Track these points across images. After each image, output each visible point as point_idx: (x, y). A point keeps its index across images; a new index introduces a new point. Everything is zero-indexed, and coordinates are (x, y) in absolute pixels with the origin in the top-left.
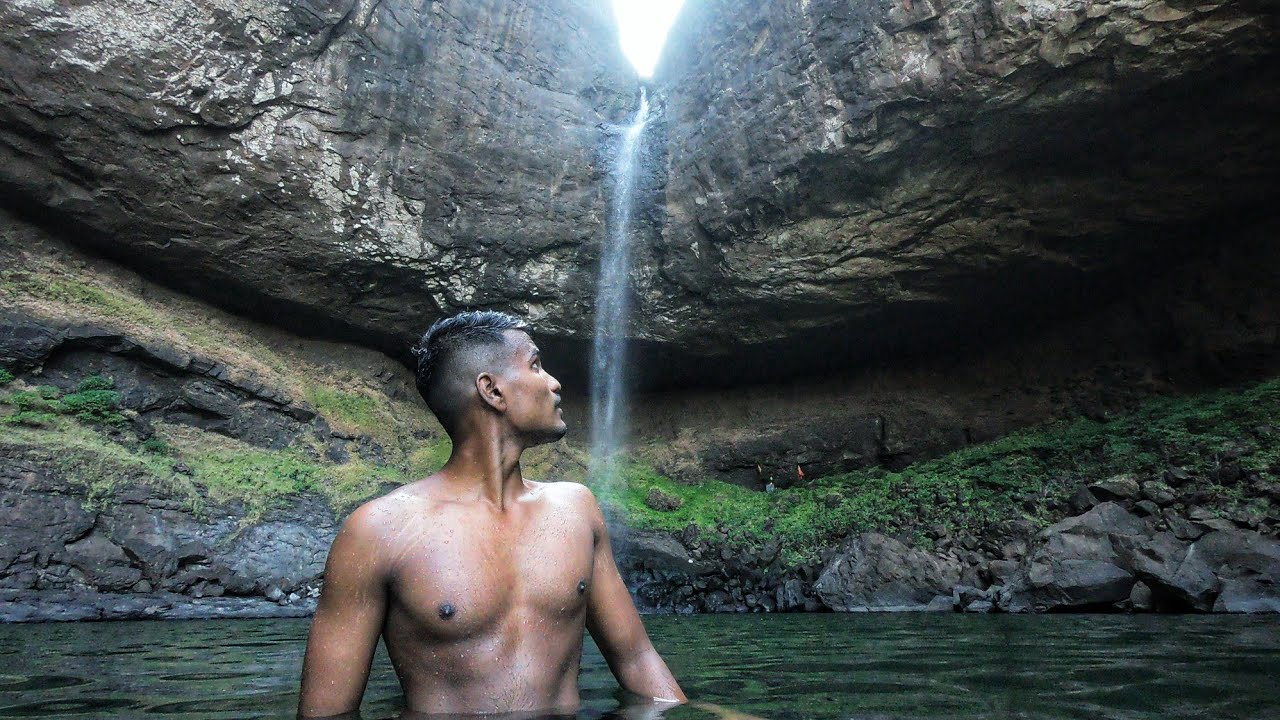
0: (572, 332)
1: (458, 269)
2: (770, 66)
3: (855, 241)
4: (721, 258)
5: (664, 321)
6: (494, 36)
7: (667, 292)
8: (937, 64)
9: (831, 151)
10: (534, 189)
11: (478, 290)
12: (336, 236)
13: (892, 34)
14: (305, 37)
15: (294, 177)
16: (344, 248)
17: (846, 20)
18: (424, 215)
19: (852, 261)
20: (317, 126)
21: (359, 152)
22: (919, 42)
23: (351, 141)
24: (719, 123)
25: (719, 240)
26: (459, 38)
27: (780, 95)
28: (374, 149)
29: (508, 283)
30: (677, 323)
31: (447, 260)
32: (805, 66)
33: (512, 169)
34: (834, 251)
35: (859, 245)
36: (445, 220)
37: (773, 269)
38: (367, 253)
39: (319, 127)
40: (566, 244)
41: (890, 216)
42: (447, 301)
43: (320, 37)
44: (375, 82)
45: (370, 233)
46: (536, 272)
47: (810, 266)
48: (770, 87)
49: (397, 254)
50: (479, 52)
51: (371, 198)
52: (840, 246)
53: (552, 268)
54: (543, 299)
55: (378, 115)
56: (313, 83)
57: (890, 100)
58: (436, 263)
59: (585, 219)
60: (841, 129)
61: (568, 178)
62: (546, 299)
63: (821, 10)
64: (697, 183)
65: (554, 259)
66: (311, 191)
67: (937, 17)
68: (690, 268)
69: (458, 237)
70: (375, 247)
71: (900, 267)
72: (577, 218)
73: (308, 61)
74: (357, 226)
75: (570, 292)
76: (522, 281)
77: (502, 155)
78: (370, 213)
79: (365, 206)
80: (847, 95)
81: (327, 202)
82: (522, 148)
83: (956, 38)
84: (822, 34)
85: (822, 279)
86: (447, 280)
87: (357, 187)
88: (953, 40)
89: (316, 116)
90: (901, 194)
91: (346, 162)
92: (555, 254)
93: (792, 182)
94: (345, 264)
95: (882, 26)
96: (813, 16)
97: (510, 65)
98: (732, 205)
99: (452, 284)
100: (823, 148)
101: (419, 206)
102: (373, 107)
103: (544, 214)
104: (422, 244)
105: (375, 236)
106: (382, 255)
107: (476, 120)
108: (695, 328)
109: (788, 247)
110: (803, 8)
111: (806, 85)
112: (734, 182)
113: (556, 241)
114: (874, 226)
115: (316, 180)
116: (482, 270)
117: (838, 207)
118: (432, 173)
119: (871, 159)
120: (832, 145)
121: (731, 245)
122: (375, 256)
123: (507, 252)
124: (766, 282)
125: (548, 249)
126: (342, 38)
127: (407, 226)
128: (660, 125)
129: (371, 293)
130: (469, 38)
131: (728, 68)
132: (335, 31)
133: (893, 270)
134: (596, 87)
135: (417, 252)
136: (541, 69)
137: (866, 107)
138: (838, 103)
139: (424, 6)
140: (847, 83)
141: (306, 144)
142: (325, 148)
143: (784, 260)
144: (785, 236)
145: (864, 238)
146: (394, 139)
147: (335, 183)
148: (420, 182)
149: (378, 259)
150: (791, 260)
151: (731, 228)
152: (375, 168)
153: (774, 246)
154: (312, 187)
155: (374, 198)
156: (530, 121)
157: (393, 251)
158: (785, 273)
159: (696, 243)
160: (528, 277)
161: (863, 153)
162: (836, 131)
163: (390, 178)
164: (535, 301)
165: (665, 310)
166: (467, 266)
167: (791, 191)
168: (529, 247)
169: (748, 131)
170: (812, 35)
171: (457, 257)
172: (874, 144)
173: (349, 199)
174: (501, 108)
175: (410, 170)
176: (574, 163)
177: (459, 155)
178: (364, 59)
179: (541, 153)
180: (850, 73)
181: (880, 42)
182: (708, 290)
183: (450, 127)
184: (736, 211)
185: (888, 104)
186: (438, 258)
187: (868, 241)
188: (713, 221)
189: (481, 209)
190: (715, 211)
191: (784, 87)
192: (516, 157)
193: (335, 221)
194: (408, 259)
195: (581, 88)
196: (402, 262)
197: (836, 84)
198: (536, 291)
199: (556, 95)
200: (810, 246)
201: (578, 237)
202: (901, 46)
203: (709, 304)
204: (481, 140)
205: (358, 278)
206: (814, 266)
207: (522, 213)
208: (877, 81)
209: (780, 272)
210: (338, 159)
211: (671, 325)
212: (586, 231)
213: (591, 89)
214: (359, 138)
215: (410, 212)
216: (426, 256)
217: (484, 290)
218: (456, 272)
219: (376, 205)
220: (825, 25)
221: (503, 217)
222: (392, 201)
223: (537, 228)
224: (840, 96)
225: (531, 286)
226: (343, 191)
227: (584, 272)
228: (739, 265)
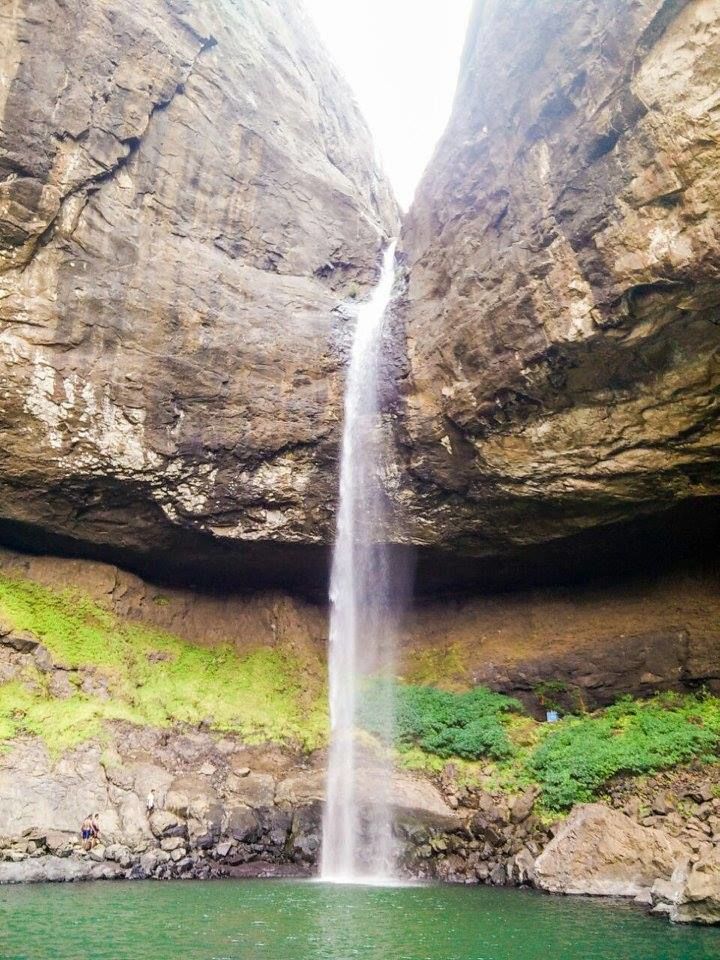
0: (317, 538)
1: (186, 478)
2: (511, 243)
3: (627, 432)
4: (476, 453)
5: (421, 523)
6: (213, 223)
7: (419, 491)
8: (689, 241)
9: (580, 339)
10: (263, 387)
11: (210, 498)
12: (55, 452)
13: (637, 208)
14: (9, 250)
15: (7, 395)
16: (63, 463)
17: (587, 191)
18: (145, 424)
19: (628, 454)
20: (28, 339)
21: (74, 364)
22: (666, 217)
23: (64, 352)
24: (461, 306)
25: (470, 433)
26: (176, 231)
27: (522, 276)
28: (87, 357)
29: (240, 490)
30: (437, 525)
31: (173, 469)
32: (548, 241)
33: (237, 367)
34: (602, 442)
35: (633, 436)
36: (168, 427)
37: (536, 465)
38: (88, 467)
39: (30, 340)
40: (301, 445)
41: (663, 403)
42: (177, 512)
43: (25, 249)
44: (85, 288)
45: (89, 446)
46: (270, 478)
47: (579, 461)
48: (511, 267)
49: (119, 466)
50: (197, 242)
51: (87, 410)
52: (610, 438)
53: (289, 471)
54: (282, 504)
55: (91, 323)
56: (21, 296)
57: (638, 283)
58: (162, 473)
59: (321, 417)
60: (589, 315)
61: (300, 372)
62: (284, 504)
63: (560, 179)
64: (443, 373)
65: (290, 462)
66: (25, 407)
67: (683, 190)
68: (443, 464)
69: (183, 444)
70: (96, 460)
71: (686, 459)
72: (312, 416)
73: (14, 273)
74: (75, 440)
75: (311, 496)
76: (256, 487)
77: (226, 353)
78: (87, 425)
79: (83, 419)
80: (592, 276)
81: (42, 417)
82: (248, 344)
83: (705, 213)
84: (562, 207)
85: (595, 475)
86: (176, 490)
87: (72, 399)
88: (703, 216)
89: (26, 330)
90: (673, 379)
91: (60, 376)
92: (291, 455)
93: (543, 371)
94: (65, 479)
95: (626, 200)
96: (552, 186)
97: (232, 252)
98: (480, 397)
99: (180, 494)
100: (571, 336)
101: (139, 415)
102: (85, 315)
103: (275, 414)
104: (145, 455)
105: (94, 449)
106: (103, 468)
107: (196, 318)
108: (458, 529)
109: (550, 441)
110: (542, 177)
111: (549, 264)
112: (480, 371)
113: (289, 443)
114: (647, 415)
115: (29, 395)
116: (212, 477)
117: (601, 396)
118: (151, 379)
119: (629, 345)
120: (580, 333)
121: (486, 439)
122: (95, 470)
123: (237, 457)
124: (530, 478)
125: (283, 451)
126: (49, 246)
127: (128, 436)
128: (403, 305)
129: (97, 507)
130: (185, 228)
131: (469, 243)
132: (41, 240)
133: (675, 463)
134: (333, 264)
135: (140, 463)
136: (269, 252)
137: (612, 292)
138: (584, 286)
139: (135, 200)
140: (592, 263)
141: (17, 360)
142: (36, 362)
143: (548, 454)
144: (544, 428)
145: (637, 428)
146: (109, 344)
147: (51, 398)
148: (139, 390)
149: (100, 472)
150: (554, 454)
151: (483, 422)
152: (89, 378)
153: (534, 440)
154: (25, 403)
155: (91, 410)
156: (256, 311)
157: (114, 463)
158: (551, 469)
159: (447, 438)
160: (262, 482)
161: (617, 339)
162: (582, 317)
163: (107, 388)
164: (271, 507)
165: (421, 511)
166: (195, 475)
167: (544, 381)
168: (260, 450)
169: (491, 316)
170: (553, 208)
171: (184, 466)
172: (629, 330)
173: (65, 412)
174: (222, 303)
175: (127, 378)
176: (306, 355)
177: (179, 358)
178: (72, 265)
179: (268, 349)
180: (593, 252)
181: (623, 217)
182: (467, 488)
183: (167, 329)
184: (485, 404)
185: (638, 287)
186: (163, 467)
187: (643, 431)
188: (461, 414)
189: (205, 412)
190: (463, 403)
191: (527, 266)
192: (240, 353)
193: (52, 436)
194: (131, 471)
195: (316, 267)
196: (125, 474)
197: (580, 264)
198: (272, 497)
199: (286, 279)
200: (575, 440)
201: (314, 437)
202: (646, 222)
203: (471, 502)
204: (201, 341)
205: (82, 492)
206: (583, 460)
207: (251, 414)
208: (623, 263)
209: (544, 467)
210: (52, 372)
211: (429, 527)
212: (323, 430)
213: (327, 267)
214: (73, 348)
215: (131, 422)
216: (150, 467)
217: (216, 498)
218: (184, 481)
219: (94, 416)
220: (566, 196)
221: (231, 421)
222: (110, 413)
223: (266, 429)
224: (586, 277)
225: (266, 492)
226: (59, 405)
227: (325, 474)
228: (497, 460)
